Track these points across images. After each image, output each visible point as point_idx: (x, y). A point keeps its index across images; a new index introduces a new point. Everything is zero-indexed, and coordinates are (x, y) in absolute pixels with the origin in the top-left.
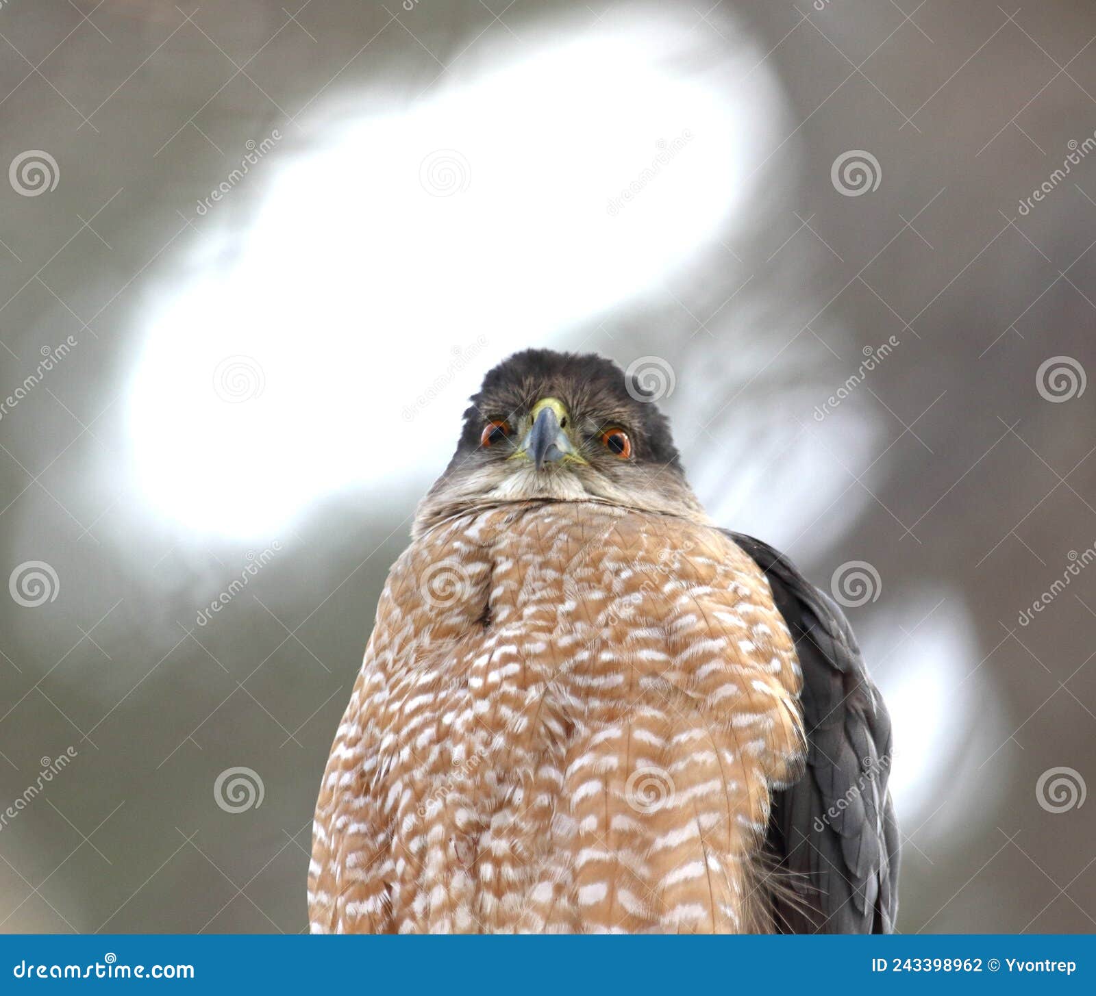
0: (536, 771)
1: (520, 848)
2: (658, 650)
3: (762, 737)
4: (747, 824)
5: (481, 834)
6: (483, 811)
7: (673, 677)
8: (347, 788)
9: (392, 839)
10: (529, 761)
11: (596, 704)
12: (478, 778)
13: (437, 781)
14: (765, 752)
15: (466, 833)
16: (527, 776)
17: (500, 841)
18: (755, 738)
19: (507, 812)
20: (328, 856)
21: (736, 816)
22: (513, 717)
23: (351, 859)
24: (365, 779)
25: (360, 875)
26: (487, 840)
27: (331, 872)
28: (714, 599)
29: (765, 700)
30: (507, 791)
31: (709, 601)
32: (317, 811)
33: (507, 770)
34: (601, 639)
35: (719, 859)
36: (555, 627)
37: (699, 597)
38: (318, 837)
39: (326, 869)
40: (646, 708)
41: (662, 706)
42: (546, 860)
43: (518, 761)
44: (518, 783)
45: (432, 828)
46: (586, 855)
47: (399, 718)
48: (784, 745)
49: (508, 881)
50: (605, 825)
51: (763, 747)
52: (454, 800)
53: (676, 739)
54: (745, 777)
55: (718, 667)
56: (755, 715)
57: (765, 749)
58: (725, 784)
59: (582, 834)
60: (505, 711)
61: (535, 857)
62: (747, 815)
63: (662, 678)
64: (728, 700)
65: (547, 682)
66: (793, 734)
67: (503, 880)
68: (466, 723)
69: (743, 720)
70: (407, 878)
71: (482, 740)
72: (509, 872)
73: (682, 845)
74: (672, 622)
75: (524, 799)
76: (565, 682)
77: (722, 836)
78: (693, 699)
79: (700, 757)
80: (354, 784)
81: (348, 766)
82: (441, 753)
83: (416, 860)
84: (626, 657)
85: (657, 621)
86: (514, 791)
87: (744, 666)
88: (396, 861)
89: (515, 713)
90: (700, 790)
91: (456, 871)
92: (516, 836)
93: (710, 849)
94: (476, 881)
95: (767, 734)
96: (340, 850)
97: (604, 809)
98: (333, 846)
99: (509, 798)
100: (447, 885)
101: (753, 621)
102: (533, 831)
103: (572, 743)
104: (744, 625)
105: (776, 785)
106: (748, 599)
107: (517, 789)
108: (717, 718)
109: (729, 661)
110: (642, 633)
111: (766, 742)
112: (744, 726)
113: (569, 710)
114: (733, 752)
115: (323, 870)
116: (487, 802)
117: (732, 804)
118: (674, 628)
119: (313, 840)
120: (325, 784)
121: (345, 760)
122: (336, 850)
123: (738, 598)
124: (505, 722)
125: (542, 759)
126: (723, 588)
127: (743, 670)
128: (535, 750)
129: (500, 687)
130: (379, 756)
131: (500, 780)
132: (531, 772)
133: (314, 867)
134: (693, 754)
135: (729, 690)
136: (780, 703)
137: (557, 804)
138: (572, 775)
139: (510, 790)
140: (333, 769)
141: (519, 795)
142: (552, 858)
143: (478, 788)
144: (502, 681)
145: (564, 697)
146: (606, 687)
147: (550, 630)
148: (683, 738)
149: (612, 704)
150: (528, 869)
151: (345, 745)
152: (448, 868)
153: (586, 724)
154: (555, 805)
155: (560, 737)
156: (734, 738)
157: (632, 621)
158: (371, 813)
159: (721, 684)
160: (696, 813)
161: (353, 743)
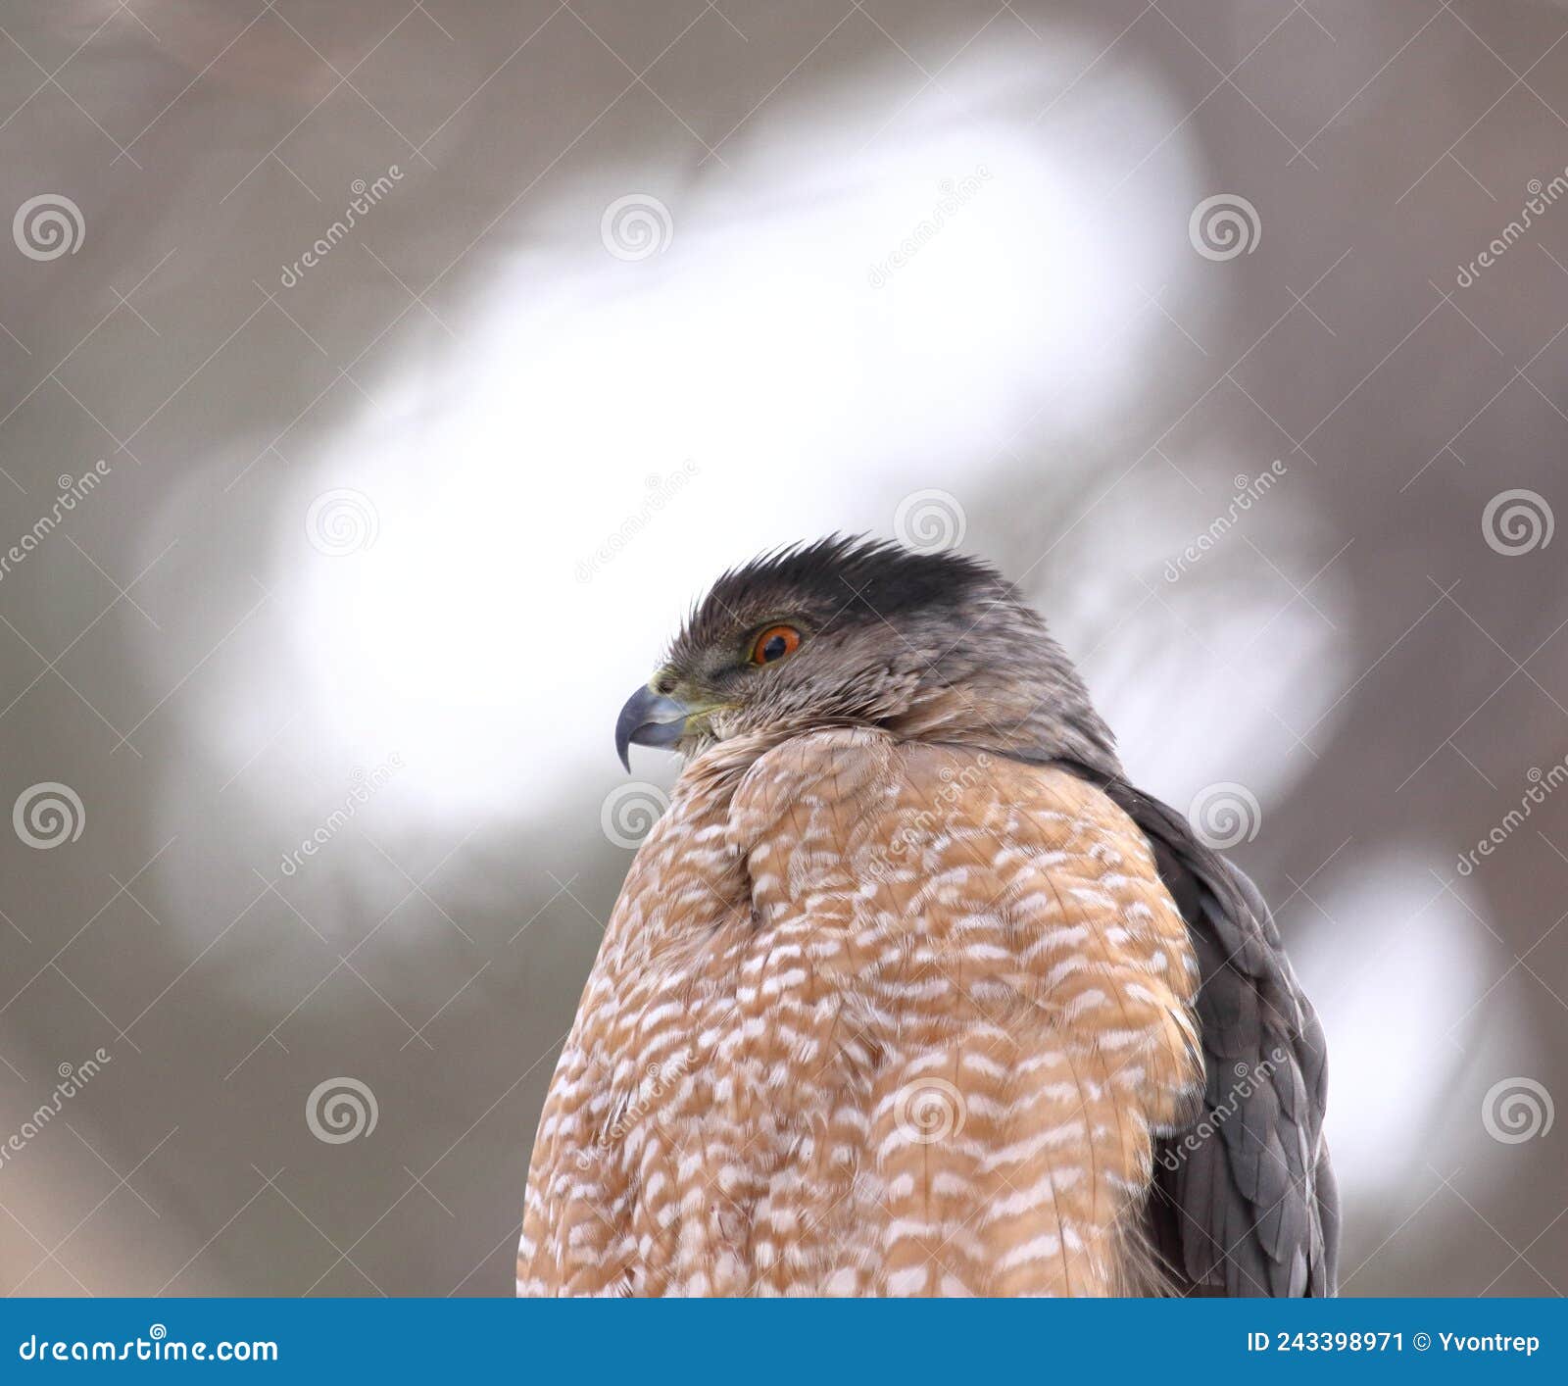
0: (831, 1116)
1: (811, 1222)
2: (995, 944)
3: (1142, 1065)
4: (1119, 1183)
5: (757, 1201)
6: (757, 1169)
7: (1019, 981)
8: (569, 1137)
9: (634, 1206)
10: (822, 1102)
11: (911, 1020)
12: (750, 1125)
13: (693, 1126)
14: (1145, 1084)
15: (735, 1199)
16: (817, 1121)
17: (782, 1211)
18: (1132, 1064)
19: (791, 1171)
20: (545, 1230)
21: (1102, 1173)
22: (798, 1041)
23: (577, 1234)
24: (594, 1125)
25: (589, 1256)
26: (764, 1210)
27: (549, 1252)
28: (1070, 869)
29: (1144, 1010)
30: (790, 1142)
31: (1062, 872)
32: (531, 1170)
33: (791, 1114)
34: (914, 934)
35: (1079, 1230)
36: (852, 919)
37: (1050, 867)
38: (531, 1205)
39: (542, 1250)
40: (980, 1024)
41: (1003, 1023)
42: (847, 1238)
43: (806, 1102)
44: (805, 1132)
45: (686, 1193)
46: (899, 1228)
47: (636, 1037)
48: (1171, 1075)
49: (794, 1267)
50: (924, 1187)
51: (1143, 1077)
52: (717, 1155)
53: (1021, 1067)
54: (1118, 1119)
55: (1079, 967)
56: (1130, 1033)
57: (1145, 1082)
58: (1089, 1129)
59: (893, 1200)
60: (787, 1034)
61: (831, 1233)
62: (1119, 1171)
63: (1003, 983)
64: (1094, 1012)
65: (844, 993)
66: (1185, 1059)
67: (786, 1265)
68: (734, 1048)
69: (1113, 1040)
70: (654, 1261)
71: (757, 1074)
72: (796, 1255)
73: (1028, 1212)
74: (1011, 905)
75: (814, 1153)
76: (869, 991)
77: (1084, 1200)
78: (1045, 1012)
79: (1054, 1091)
80: (577, 1132)
81: (571, 1107)
82: (697, 1087)
83: (667, 1237)
84: (952, 955)
85: (991, 904)
86: (801, 1142)
87: (1114, 963)
88: (639, 1239)
89: (800, 1035)
90: (1054, 1136)
91: (722, 1254)
92: (805, 1205)
93: (1066, 1219)
94: (750, 1267)
95: (1149, 1059)
96: (561, 1221)
97: (922, 1164)
98: (551, 1218)
99: (794, 1152)
100: (709, 1272)
101: (1126, 899)
102: (827, 1197)
103: (880, 1074)
104: (1113, 905)
105: (1160, 1130)
106: (1119, 868)
107: (806, 1140)
108: (1078, 1038)
109: (1093, 957)
110: (971, 922)
111: (1146, 1070)
112: (1116, 1049)
113: (875, 1030)
114: (1100, 1083)
115: (538, 1249)
116: (762, 1158)
117: (1100, 1157)
118: (1015, 914)
119: (525, 1208)
120: (541, 1134)
121: (567, 1098)
122: (557, 1221)
123: (1103, 867)
124: (787, 1048)
125: (840, 1097)
126: (1082, 852)
127: (1111, 969)
128: (829, 1085)
129: (779, 1001)
130: (612, 1092)
131: (781, 1128)
132: (824, 1116)
133: (526, 1246)
134: (1045, 1088)
135: (1093, 998)
136: (1166, 1014)
137: (862, 1159)
138: (881, 1118)
139: (796, 1141)
140: (552, 1114)
141: (808, 1148)
142: (854, 1236)
143: (748, 1137)
144: (781, 993)
145: (867, 1011)
146: (924, 998)
147: (845, 925)
148: (1031, 1065)
149: (933, 1021)
150: (822, 1250)
151: (566, 1079)
152: (711, 1247)
153: (898, 1049)
154: (858, 1160)
155: (865, 1067)
156: (1101, 1065)
157: (958, 907)
158: (603, 1171)
159: (1082, 989)
160: (1049, 1168)
161: (576, 1076)
